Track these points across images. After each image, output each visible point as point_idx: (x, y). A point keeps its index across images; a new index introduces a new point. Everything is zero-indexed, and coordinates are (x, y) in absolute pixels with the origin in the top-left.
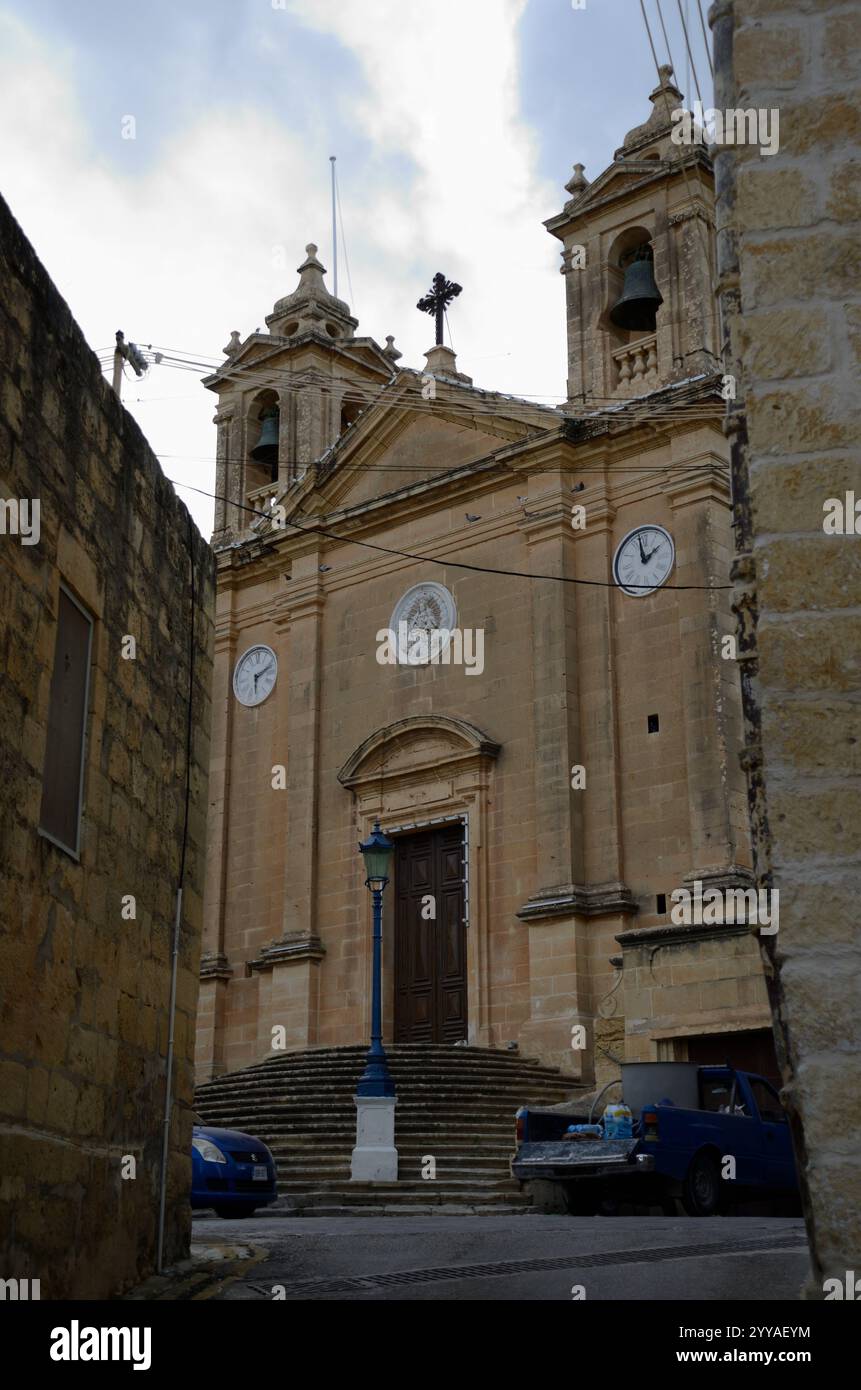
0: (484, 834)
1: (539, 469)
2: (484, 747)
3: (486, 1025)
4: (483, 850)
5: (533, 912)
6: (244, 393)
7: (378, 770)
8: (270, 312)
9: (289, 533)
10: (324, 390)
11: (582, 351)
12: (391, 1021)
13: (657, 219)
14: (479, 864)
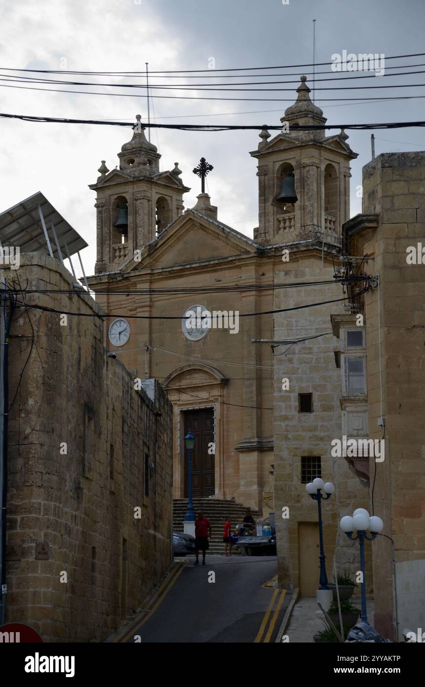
0: (222, 415)
1: (247, 265)
2: (222, 380)
3: (222, 490)
4: (222, 421)
5: (242, 448)
6: (110, 195)
7: (178, 384)
8: (120, 151)
9: (136, 274)
10: (149, 200)
11: (265, 212)
12: (183, 486)
13: (297, 162)
14: (220, 426)
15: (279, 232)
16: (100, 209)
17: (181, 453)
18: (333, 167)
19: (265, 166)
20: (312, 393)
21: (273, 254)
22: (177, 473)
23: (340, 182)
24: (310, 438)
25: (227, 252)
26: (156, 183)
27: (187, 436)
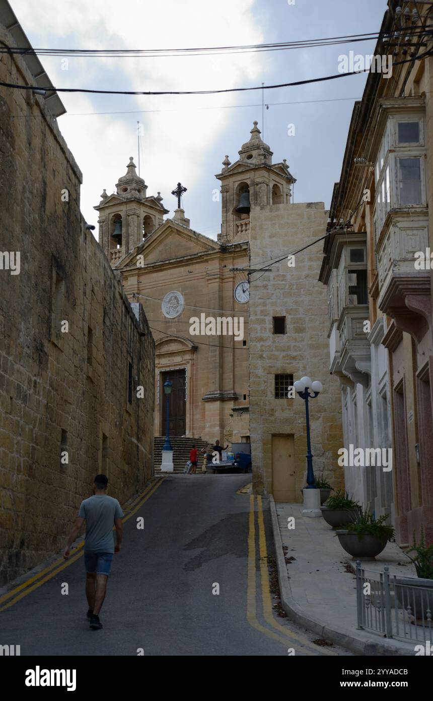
0: (192, 374)
1: (212, 259)
2: (193, 347)
3: (191, 431)
4: (192, 379)
5: (207, 399)
6: (109, 214)
7: (158, 351)
8: (117, 182)
9: (128, 269)
10: (138, 216)
11: (226, 220)
12: (161, 429)
13: (251, 181)
14: (190, 383)
15: (238, 234)
16: (102, 224)
17: (159, 404)
18: (278, 187)
19: (227, 185)
20: (285, 317)
21: (233, 250)
22: (157, 420)
23: (283, 199)
24: (283, 357)
25: (197, 249)
26: (144, 204)
27: (166, 384)
